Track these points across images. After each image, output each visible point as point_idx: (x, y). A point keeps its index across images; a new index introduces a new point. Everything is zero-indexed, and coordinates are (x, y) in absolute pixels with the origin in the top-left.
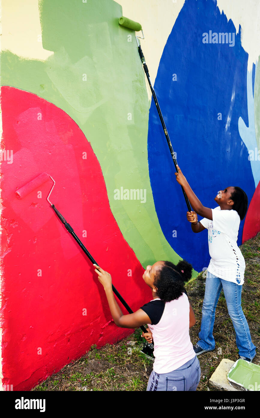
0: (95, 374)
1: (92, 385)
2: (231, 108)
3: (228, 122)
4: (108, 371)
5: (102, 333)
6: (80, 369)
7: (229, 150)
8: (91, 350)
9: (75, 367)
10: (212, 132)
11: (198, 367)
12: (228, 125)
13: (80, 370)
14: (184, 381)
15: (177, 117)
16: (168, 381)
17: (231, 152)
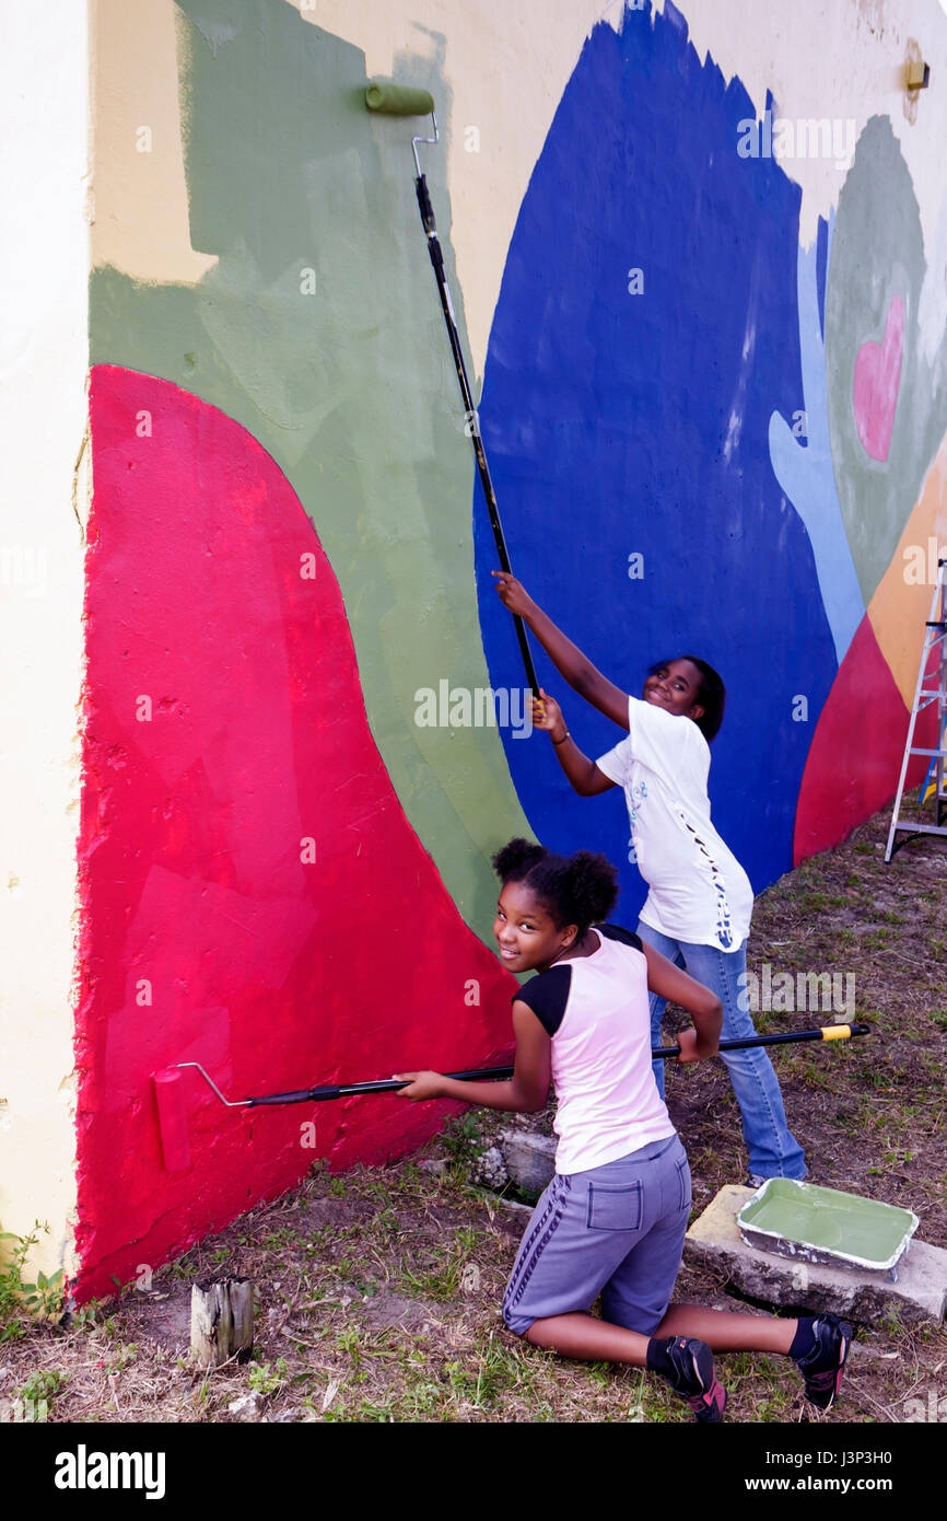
0: (338, 1230)
1: (333, 1257)
2: (742, 383)
3: (734, 431)
4: (377, 1219)
5: (343, 1125)
6: (289, 1221)
7: (736, 528)
8: (315, 1175)
9: (273, 1218)
10: (677, 470)
11: (681, 1163)
12: (733, 443)
13: (289, 1224)
14: (639, 1194)
15: (562, 425)
16: (594, 1193)
17: (744, 536)
